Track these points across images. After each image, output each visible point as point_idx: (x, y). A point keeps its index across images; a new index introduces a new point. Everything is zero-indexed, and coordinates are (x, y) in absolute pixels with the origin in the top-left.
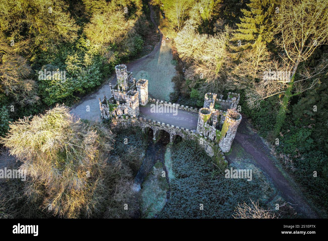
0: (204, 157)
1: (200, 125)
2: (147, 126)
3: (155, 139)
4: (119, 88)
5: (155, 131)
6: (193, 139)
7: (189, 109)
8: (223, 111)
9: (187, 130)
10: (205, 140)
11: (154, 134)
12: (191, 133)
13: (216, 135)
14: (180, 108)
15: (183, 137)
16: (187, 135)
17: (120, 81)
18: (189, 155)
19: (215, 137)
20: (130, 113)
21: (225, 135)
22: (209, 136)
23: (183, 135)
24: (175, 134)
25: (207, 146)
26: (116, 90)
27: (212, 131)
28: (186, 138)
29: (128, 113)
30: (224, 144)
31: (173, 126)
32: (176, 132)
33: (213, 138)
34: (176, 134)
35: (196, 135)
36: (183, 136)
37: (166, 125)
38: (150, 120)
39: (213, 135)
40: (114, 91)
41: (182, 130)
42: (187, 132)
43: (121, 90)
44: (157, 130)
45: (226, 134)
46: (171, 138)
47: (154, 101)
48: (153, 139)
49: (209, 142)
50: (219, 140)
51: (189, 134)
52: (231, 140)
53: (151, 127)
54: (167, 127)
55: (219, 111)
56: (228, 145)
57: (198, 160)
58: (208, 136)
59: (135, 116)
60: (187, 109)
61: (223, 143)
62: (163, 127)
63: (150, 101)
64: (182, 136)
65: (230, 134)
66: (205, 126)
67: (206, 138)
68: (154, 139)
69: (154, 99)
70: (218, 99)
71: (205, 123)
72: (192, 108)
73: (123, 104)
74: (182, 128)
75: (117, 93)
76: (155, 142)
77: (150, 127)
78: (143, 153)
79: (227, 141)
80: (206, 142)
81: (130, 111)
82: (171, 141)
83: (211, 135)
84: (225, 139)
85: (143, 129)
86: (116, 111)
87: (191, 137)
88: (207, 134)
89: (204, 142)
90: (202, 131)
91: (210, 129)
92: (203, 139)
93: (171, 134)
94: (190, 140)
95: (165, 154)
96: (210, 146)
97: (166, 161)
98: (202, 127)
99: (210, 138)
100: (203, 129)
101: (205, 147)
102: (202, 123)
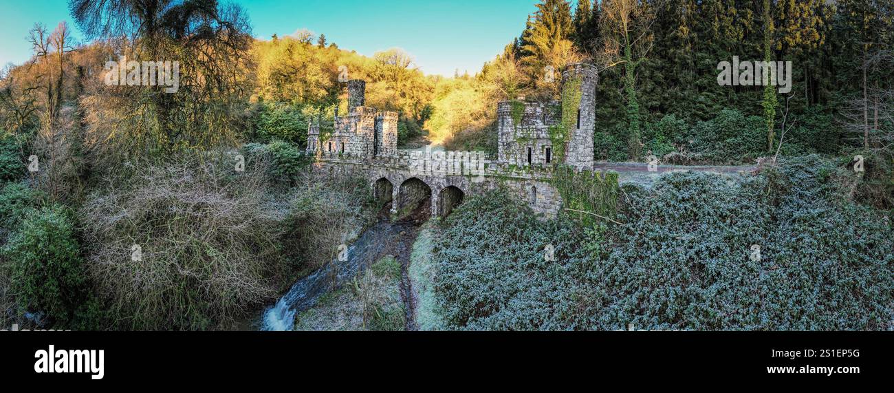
1: (504, 140)
2: (381, 174)
5: (396, 186)
6: (492, 188)
10: (527, 173)
11: (394, 194)
12: (485, 168)
13: (550, 144)
15: (466, 189)
19: (548, 151)
21: (576, 120)
22: (533, 161)
23: (466, 181)
24: (444, 184)
25: (534, 189)
27: (538, 138)
28: (475, 190)
30: (580, 150)
32: (447, 178)
33: (544, 157)
34: (446, 185)
35: (500, 171)
36: (467, 186)
39: (543, 147)
41: (461, 165)
42: (476, 168)
45: (579, 116)
46: (435, 198)
49: (537, 173)
50: (565, 148)
53: (389, 175)
54: (424, 166)
58: (530, 161)
61: (575, 148)
62: (414, 168)
64: (463, 185)
65: (588, 107)
66: (519, 134)
68: (394, 211)
71: (518, 126)
76: (395, 218)
78: (353, 232)
79: (585, 135)
80: (529, 176)
81: (354, 143)
82: (435, 209)
83: (538, 152)
84: (578, 131)
85: (372, 184)
86: (330, 143)
87: (488, 181)
88: (527, 158)
89: (525, 180)
90: (512, 155)
91: (531, 135)
92: (519, 174)
93: (433, 188)
94: (484, 195)
95: (416, 243)
96: (544, 183)
97: (413, 263)
98: (512, 140)
99: (537, 162)
100: (513, 148)
101: (529, 199)
102: (509, 128)
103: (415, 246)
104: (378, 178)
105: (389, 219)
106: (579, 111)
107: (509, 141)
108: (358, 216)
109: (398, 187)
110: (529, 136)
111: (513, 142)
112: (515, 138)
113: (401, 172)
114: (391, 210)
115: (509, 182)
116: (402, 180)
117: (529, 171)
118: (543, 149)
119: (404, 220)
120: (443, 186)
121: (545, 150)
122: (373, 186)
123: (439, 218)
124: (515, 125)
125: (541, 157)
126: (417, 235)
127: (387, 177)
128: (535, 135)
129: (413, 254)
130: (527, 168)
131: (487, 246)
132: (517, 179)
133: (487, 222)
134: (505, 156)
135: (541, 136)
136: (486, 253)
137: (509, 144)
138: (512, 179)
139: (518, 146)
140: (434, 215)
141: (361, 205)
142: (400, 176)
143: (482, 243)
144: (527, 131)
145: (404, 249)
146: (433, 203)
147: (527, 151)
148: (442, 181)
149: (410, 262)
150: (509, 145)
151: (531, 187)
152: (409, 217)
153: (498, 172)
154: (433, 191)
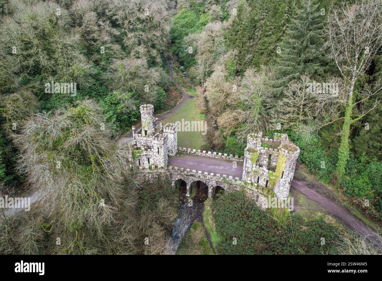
1: (246, 170)
2: (179, 177)
3: (189, 195)
4: (143, 133)
5: (188, 184)
6: (238, 189)
7: (228, 157)
8: (274, 149)
9: (231, 177)
10: (255, 188)
11: (188, 188)
12: (236, 180)
13: (268, 179)
14: (217, 157)
16: (231, 184)
17: (145, 123)
19: (267, 181)
20: (158, 162)
21: (281, 175)
22: (259, 183)
23: (226, 185)
24: (215, 185)
25: (258, 196)
26: (140, 135)
27: (263, 174)
28: (230, 189)
29: (155, 162)
30: (281, 188)
31: (212, 174)
32: (217, 182)
33: (265, 183)
34: (216, 185)
35: (243, 184)
36: (226, 187)
37: (203, 173)
38: (183, 169)
40: (137, 136)
41: (224, 178)
42: (231, 180)
43: (146, 134)
44: (192, 181)
45: (283, 174)
46: (210, 191)
47: (185, 150)
48: (187, 195)
49: (260, 189)
50: (274, 184)
51: (234, 182)
52: (289, 181)
53: (184, 178)
54: (205, 176)
55: (269, 149)
56: (286, 189)
58: (258, 182)
59: (163, 165)
60: (226, 157)
61: (279, 187)
62: (200, 176)
63: (180, 150)
64: (224, 186)
65: (288, 172)
66: (254, 169)
67: (256, 185)
69: (184, 148)
70: (264, 139)
71: (254, 165)
72: (231, 155)
73: (149, 150)
74: (224, 176)
75: (141, 138)
76: (189, 199)
77: (182, 179)
79: (284, 183)
80: (256, 190)
81: (157, 158)
82: (210, 195)
83: (262, 180)
84: (281, 180)
85: (173, 182)
86: (139, 160)
87: (236, 187)
88: (257, 180)
89: (254, 191)
90: (249, 177)
91: (260, 172)
92: (252, 187)
94: (234, 192)
96: (263, 195)
98: (250, 171)
99: (261, 184)
100: (250, 174)
101: (255, 199)
102: (249, 165)
104: (177, 179)
106: (283, 172)
107: (248, 171)
109: (190, 184)
110: (258, 172)
112: (252, 170)
113: (191, 177)
115: (246, 189)
117: (257, 187)
121: (266, 180)
123: (211, 199)
124: (252, 164)
125: (263, 182)
128: (262, 172)
132: (250, 190)
138: (248, 188)
139: (253, 174)
140: (210, 197)
144: (258, 169)
146: (209, 193)
147: (257, 178)
148: (214, 183)
150: (248, 173)
151: (256, 195)
153: (242, 184)
154: (209, 187)
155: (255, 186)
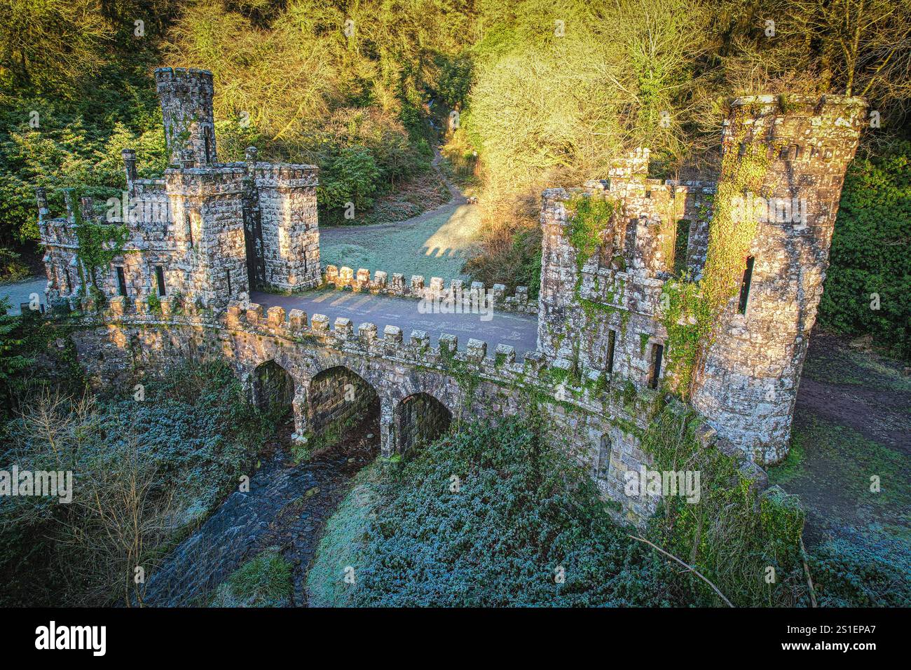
0: (585, 534)
1: (550, 298)
2: (265, 354)
3: (301, 439)
5: (300, 382)
6: (512, 411)
9: (475, 344)
10: (592, 398)
11: (299, 401)
12: (500, 359)
13: (662, 336)
15: (454, 405)
16: (475, 381)
18: (482, 514)
19: (658, 350)
21: (738, 285)
22: (616, 366)
23: (454, 386)
24: (407, 388)
25: (607, 442)
28: (475, 411)
31: (391, 330)
32: (414, 373)
33: (645, 365)
34: (411, 390)
35: (531, 376)
36: (456, 399)
39: (644, 338)
41: (444, 346)
42: (477, 360)
45: (748, 275)
46: (387, 416)
49: (617, 402)
50: (696, 359)
51: (489, 372)
53: (283, 355)
54: (362, 342)
57: (545, 551)
58: (610, 362)
62: (341, 345)
63: (330, 278)
64: (448, 395)
66: (586, 289)
67: (594, 375)
68: (299, 438)
71: (585, 269)
74: (444, 336)
76: (302, 455)
77: (278, 358)
78: (196, 502)
80: (596, 406)
82: (388, 440)
83: (630, 348)
84: (739, 319)
85: (245, 376)
87: (502, 395)
88: (603, 355)
89: (586, 413)
90: (565, 341)
91: (617, 297)
92: (573, 394)
93: (384, 393)
94: (494, 424)
95: (335, 516)
96: (630, 436)
97: (320, 560)
98: (567, 302)
99: (625, 373)
100: (570, 322)
101: (592, 457)
102: (563, 271)
103: (331, 524)
104: (258, 362)
105: (288, 456)
106: (750, 261)
107: (560, 302)
108: (209, 462)
109: (306, 384)
110: (610, 299)
111: (572, 310)
112: (577, 297)
113: (310, 350)
114: (294, 436)
115: (549, 405)
116: (314, 371)
117: (598, 392)
118: (642, 346)
119: (322, 457)
120: (403, 391)
121: (648, 346)
122: (249, 379)
123: (394, 460)
124: (579, 264)
125: (635, 362)
126: (342, 497)
127: (278, 360)
128: (625, 300)
129: (324, 541)
130: (594, 386)
131: (466, 546)
132: (569, 407)
133: (482, 492)
134: (549, 338)
135: (640, 305)
136: (458, 563)
137: (560, 312)
138: (557, 401)
139: (584, 319)
140: (385, 453)
141: (217, 432)
142: (309, 360)
143: (460, 538)
144: (607, 285)
145: (308, 529)
146: (383, 428)
147: (604, 338)
148: (401, 380)
149: (314, 558)
150: (559, 314)
151: (599, 434)
152: (337, 448)
153: (526, 379)
154: (384, 401)
155: (589, 383)
